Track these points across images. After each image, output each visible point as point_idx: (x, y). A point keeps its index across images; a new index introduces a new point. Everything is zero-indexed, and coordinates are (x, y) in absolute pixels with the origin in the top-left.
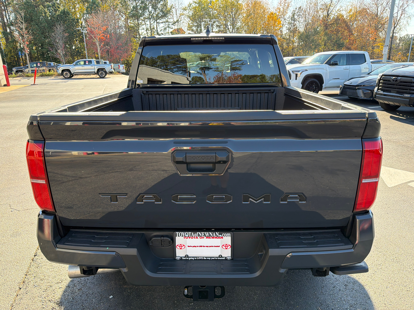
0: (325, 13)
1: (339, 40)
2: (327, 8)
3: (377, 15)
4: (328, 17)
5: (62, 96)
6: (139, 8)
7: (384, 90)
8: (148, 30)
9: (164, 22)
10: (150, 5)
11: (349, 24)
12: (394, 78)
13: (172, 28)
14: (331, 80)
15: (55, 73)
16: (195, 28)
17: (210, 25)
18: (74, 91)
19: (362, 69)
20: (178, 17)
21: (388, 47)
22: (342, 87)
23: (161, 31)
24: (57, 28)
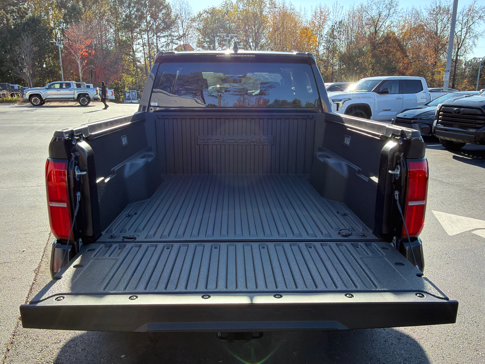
0: (372, 29)
1: (390, 64)
2: (374, 23)
3: (436, 33)
4: (375, 34)
5: (32, 128)
6: (134, 17)
7: (445, 124)
8: (146, 46)
9: (166, 36)
10: (149, 14)
11: (402, 43)
12: (456, 109)
13: (177, 44)
14: (380, 112)
15: (20, 99)
16: (207, 44)
17: (227, 40)
18: (47, 122)
19: (418, 98)
20: (185, 30)
21: (449, 73)
22: (394, 121)
23: (162, 47)
24: (23, 39)
